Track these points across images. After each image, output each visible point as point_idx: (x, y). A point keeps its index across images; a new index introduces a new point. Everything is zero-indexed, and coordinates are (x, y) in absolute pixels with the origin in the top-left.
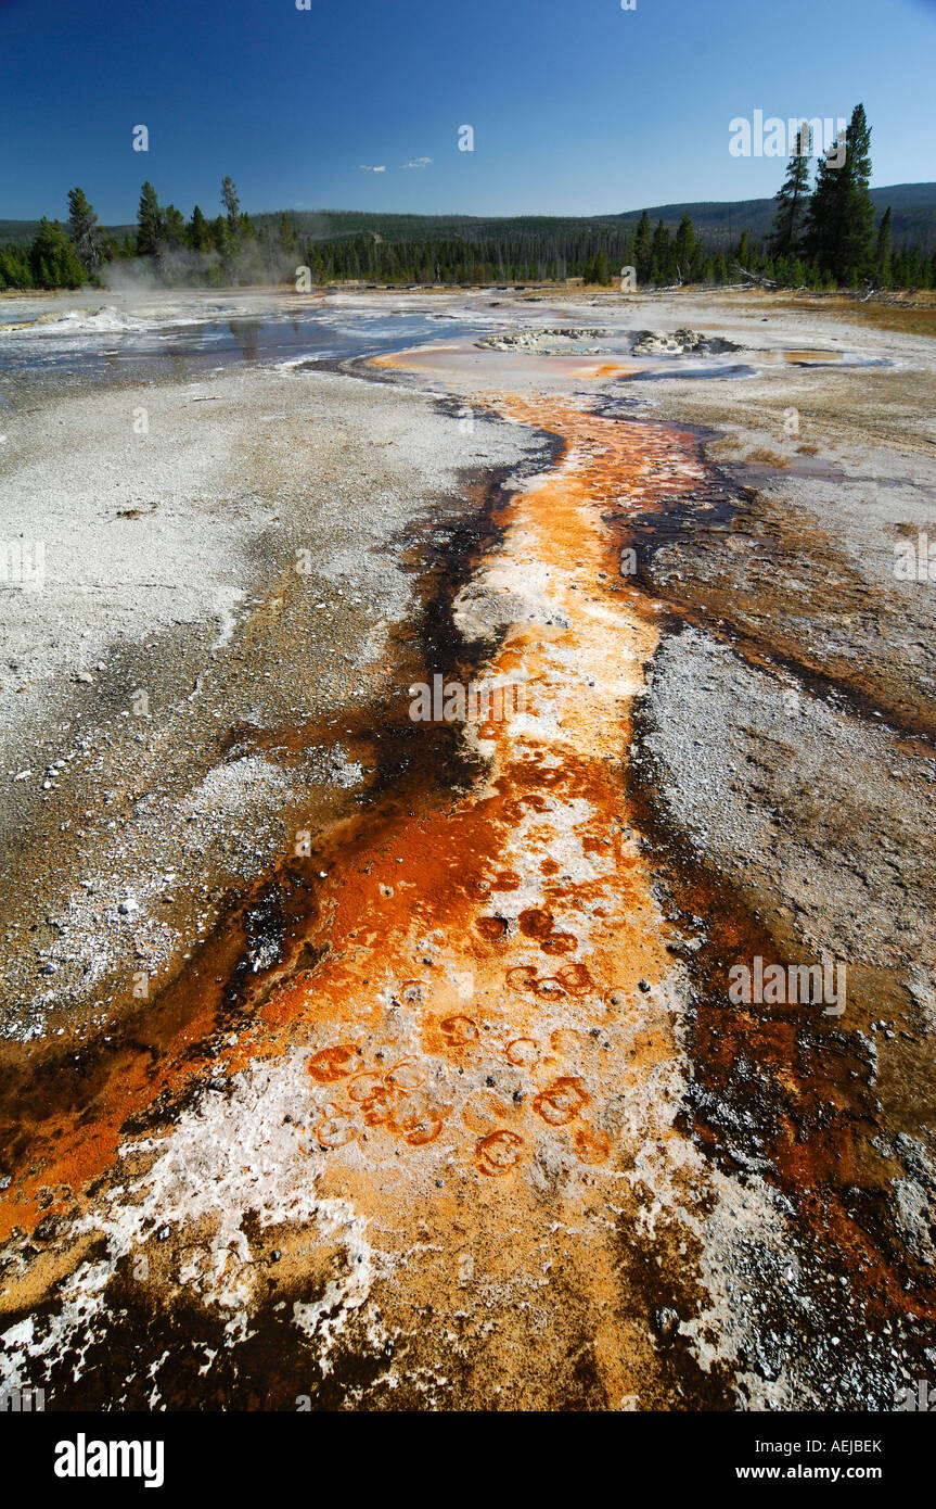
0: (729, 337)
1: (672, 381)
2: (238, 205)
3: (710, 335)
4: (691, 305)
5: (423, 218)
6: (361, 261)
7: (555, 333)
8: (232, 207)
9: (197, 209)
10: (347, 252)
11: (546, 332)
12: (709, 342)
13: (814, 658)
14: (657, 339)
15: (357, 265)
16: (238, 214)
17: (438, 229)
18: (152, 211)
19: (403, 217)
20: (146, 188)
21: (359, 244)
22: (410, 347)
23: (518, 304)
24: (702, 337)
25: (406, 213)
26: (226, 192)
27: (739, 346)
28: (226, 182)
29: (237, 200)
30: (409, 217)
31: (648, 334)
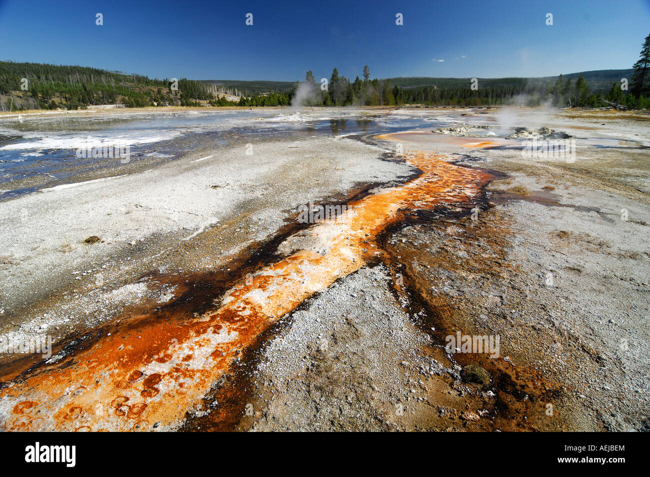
0: (568, 132)
1: (513, 151)
2: (369, 76)
3: (558, 130)
4: (567, 116)
5: (458, 79)
6: (425, 96)
7: (479, 127)
8: (366, 76)
9: (357, 77)
10: (419, 93)
11: (474, 127)
12: (557, 134)
13: (430, 292)
14: (527, 131)
15: (423, 98)
16: (369, 79)
17: (464, 84)
18: (335, 78)
19: (449, 79)
20: (335, 70)
21: (425, 90)
22: (401, 131)
23: (475, 115)
24: (554, 131)
25: (450, 77)
26: (365, 71)
27: (571, 136)
28: (366, 67)
29: (369, 74)
30: (451, 79)
31: (524, 129)
